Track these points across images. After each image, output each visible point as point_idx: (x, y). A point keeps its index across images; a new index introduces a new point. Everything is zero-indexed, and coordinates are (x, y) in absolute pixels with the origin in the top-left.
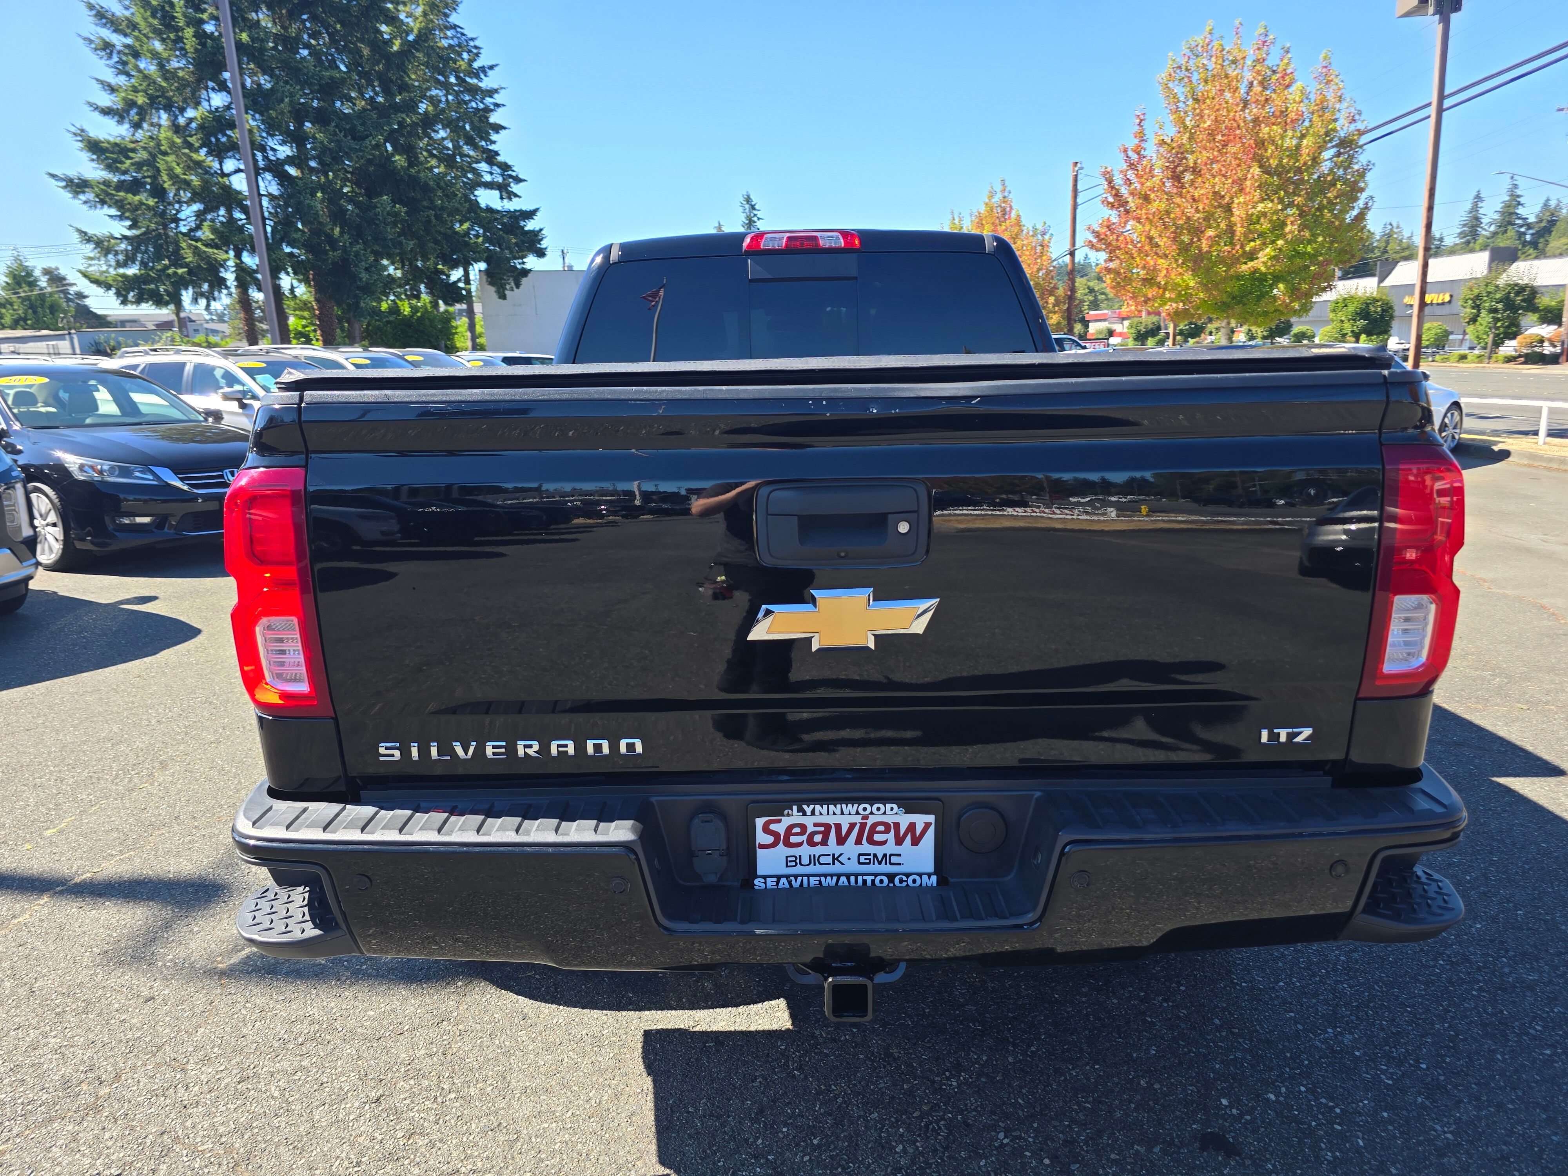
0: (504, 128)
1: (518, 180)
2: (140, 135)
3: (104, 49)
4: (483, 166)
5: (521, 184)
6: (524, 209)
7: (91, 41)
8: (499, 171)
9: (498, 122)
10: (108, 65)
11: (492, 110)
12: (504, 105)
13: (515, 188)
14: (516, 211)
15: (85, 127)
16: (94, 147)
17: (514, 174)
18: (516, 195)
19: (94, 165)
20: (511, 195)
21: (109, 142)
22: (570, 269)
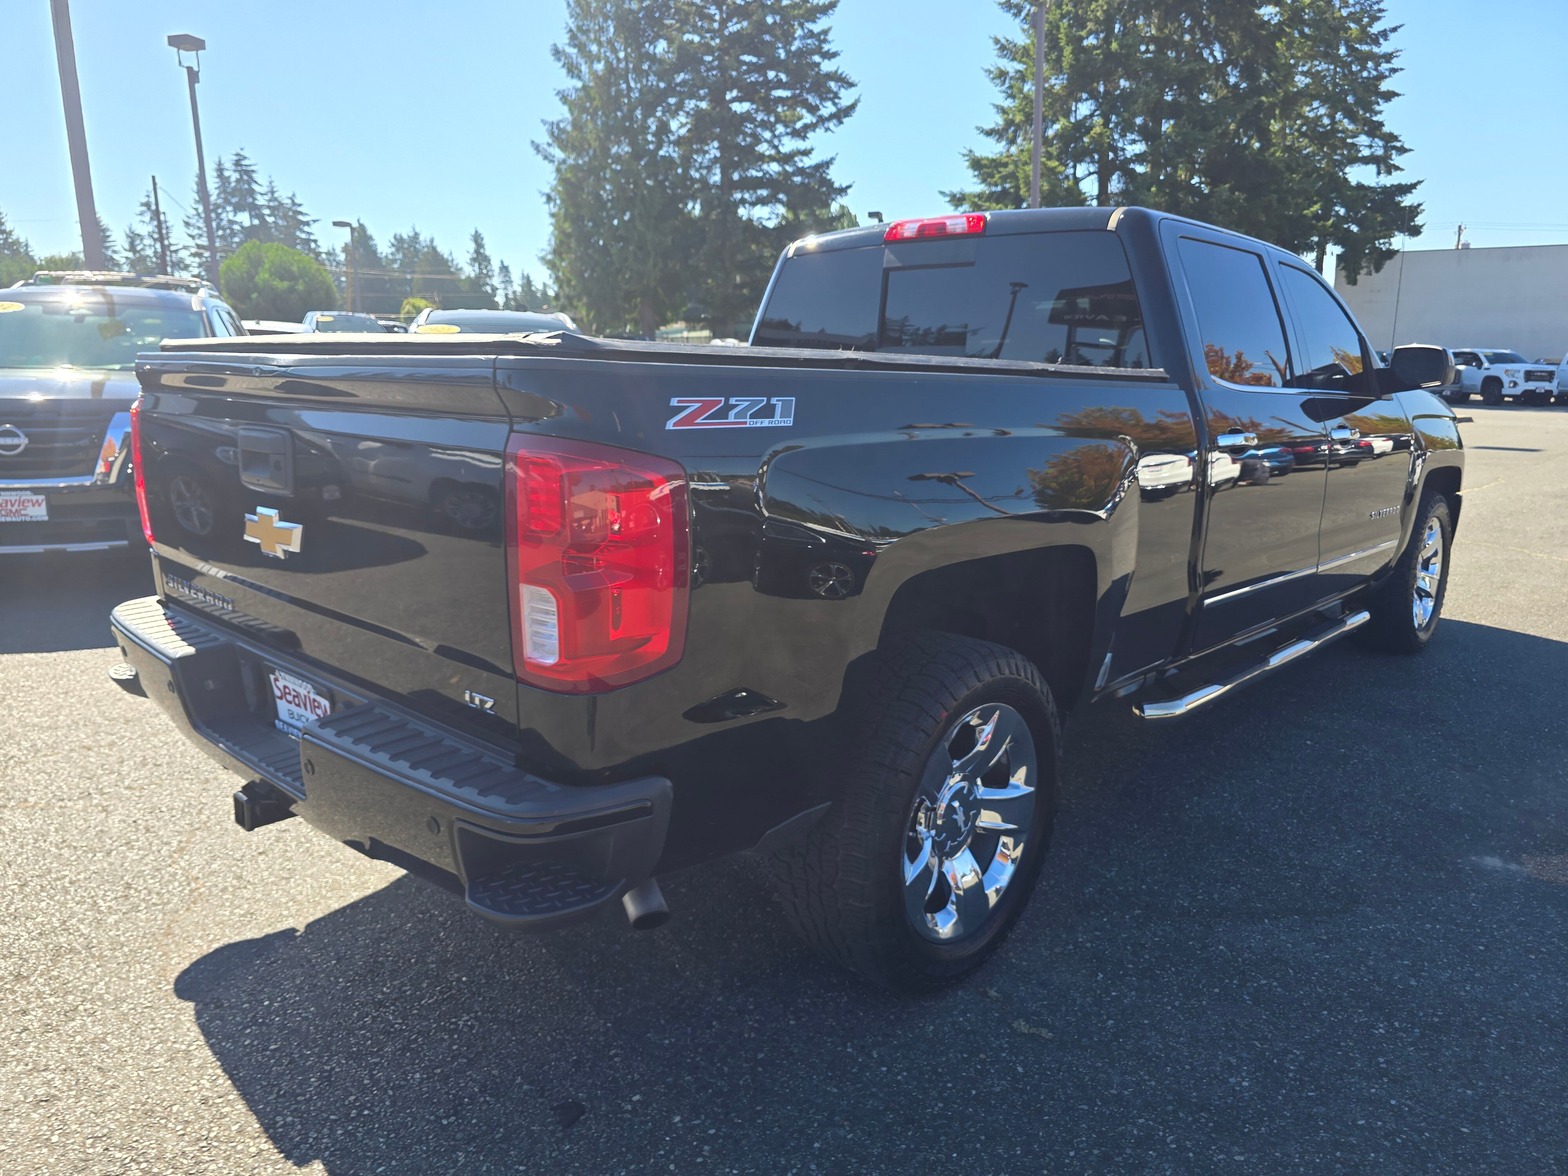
0: (1398, 95)
1: (1402, 150)
2: (1014, 149)
3: (1000, 77)
4: (1363, 140)
5: (1406, 155)
6: (1403, 183)
7: (990, 72)
8: (1381, 143)
9: (1391, 89)
10: (1001, 92)
11: (1386, 77)
12: (1402, 69)
13: (1397, 159)
14: (1392, 186)
15: (973, 149)
16: (977, 164)
17: (1398, 144)
18: (1397, 168)
19: (975, 180)
20: (1390, 169)
21: (987, 159)
22: (1466, 247)
